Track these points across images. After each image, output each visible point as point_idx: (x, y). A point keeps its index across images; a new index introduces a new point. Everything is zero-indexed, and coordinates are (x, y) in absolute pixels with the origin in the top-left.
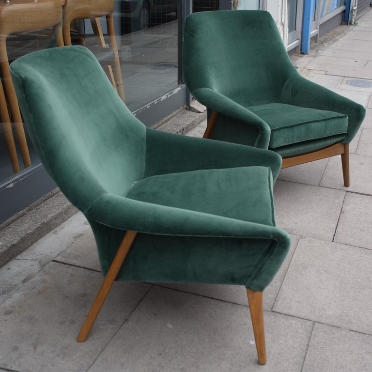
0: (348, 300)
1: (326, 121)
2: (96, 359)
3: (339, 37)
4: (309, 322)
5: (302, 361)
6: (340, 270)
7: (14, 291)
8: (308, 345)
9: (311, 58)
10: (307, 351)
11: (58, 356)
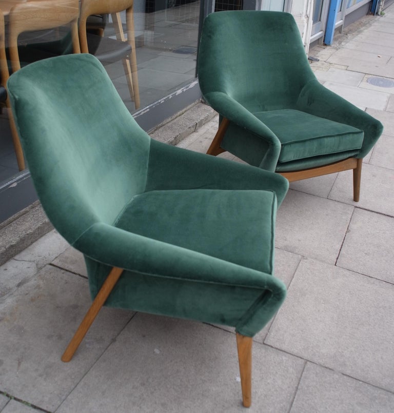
0: (345, 337)
1: (341, 137)
2: (78, 384)
3: (364, 28)
4: (301, 360)
5: (288, 407)
6: (339, 300)
7: (7, 295)
8: (297, 388)
9: (334, 51)
10: (295, 395)
11: (41, 375)
